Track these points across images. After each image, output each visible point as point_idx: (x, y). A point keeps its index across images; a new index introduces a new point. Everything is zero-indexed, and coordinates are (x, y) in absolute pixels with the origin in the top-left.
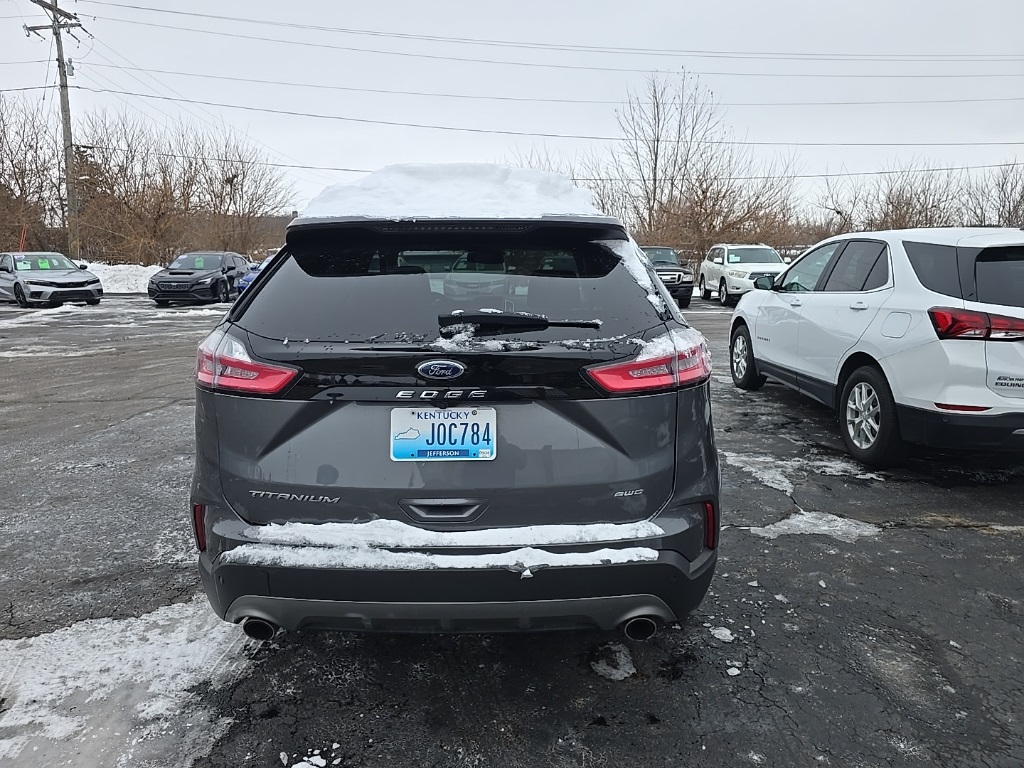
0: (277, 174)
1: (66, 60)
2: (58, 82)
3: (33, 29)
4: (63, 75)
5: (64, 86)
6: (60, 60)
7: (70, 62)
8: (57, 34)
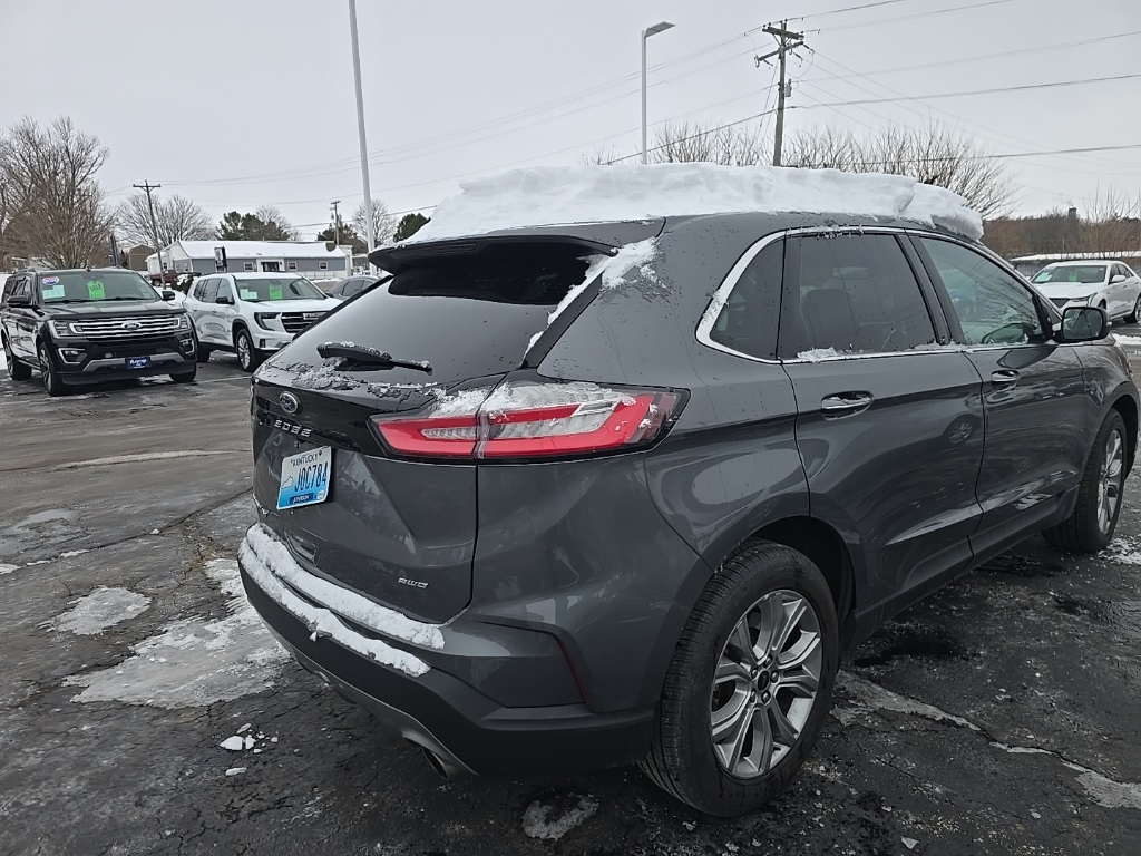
0: (994, 165)
1: (786, 81)
2: (776, 107)
3: (762, 58)
4: (782, 97)
5: (781, 109)
6: (781, 84)
7: (790, 83)
8: (782, 58)
